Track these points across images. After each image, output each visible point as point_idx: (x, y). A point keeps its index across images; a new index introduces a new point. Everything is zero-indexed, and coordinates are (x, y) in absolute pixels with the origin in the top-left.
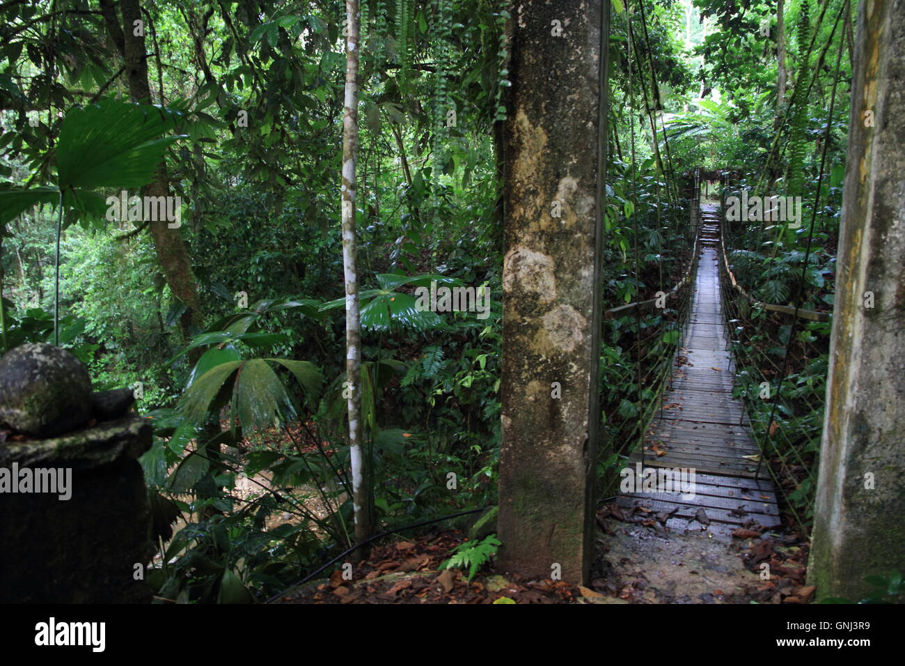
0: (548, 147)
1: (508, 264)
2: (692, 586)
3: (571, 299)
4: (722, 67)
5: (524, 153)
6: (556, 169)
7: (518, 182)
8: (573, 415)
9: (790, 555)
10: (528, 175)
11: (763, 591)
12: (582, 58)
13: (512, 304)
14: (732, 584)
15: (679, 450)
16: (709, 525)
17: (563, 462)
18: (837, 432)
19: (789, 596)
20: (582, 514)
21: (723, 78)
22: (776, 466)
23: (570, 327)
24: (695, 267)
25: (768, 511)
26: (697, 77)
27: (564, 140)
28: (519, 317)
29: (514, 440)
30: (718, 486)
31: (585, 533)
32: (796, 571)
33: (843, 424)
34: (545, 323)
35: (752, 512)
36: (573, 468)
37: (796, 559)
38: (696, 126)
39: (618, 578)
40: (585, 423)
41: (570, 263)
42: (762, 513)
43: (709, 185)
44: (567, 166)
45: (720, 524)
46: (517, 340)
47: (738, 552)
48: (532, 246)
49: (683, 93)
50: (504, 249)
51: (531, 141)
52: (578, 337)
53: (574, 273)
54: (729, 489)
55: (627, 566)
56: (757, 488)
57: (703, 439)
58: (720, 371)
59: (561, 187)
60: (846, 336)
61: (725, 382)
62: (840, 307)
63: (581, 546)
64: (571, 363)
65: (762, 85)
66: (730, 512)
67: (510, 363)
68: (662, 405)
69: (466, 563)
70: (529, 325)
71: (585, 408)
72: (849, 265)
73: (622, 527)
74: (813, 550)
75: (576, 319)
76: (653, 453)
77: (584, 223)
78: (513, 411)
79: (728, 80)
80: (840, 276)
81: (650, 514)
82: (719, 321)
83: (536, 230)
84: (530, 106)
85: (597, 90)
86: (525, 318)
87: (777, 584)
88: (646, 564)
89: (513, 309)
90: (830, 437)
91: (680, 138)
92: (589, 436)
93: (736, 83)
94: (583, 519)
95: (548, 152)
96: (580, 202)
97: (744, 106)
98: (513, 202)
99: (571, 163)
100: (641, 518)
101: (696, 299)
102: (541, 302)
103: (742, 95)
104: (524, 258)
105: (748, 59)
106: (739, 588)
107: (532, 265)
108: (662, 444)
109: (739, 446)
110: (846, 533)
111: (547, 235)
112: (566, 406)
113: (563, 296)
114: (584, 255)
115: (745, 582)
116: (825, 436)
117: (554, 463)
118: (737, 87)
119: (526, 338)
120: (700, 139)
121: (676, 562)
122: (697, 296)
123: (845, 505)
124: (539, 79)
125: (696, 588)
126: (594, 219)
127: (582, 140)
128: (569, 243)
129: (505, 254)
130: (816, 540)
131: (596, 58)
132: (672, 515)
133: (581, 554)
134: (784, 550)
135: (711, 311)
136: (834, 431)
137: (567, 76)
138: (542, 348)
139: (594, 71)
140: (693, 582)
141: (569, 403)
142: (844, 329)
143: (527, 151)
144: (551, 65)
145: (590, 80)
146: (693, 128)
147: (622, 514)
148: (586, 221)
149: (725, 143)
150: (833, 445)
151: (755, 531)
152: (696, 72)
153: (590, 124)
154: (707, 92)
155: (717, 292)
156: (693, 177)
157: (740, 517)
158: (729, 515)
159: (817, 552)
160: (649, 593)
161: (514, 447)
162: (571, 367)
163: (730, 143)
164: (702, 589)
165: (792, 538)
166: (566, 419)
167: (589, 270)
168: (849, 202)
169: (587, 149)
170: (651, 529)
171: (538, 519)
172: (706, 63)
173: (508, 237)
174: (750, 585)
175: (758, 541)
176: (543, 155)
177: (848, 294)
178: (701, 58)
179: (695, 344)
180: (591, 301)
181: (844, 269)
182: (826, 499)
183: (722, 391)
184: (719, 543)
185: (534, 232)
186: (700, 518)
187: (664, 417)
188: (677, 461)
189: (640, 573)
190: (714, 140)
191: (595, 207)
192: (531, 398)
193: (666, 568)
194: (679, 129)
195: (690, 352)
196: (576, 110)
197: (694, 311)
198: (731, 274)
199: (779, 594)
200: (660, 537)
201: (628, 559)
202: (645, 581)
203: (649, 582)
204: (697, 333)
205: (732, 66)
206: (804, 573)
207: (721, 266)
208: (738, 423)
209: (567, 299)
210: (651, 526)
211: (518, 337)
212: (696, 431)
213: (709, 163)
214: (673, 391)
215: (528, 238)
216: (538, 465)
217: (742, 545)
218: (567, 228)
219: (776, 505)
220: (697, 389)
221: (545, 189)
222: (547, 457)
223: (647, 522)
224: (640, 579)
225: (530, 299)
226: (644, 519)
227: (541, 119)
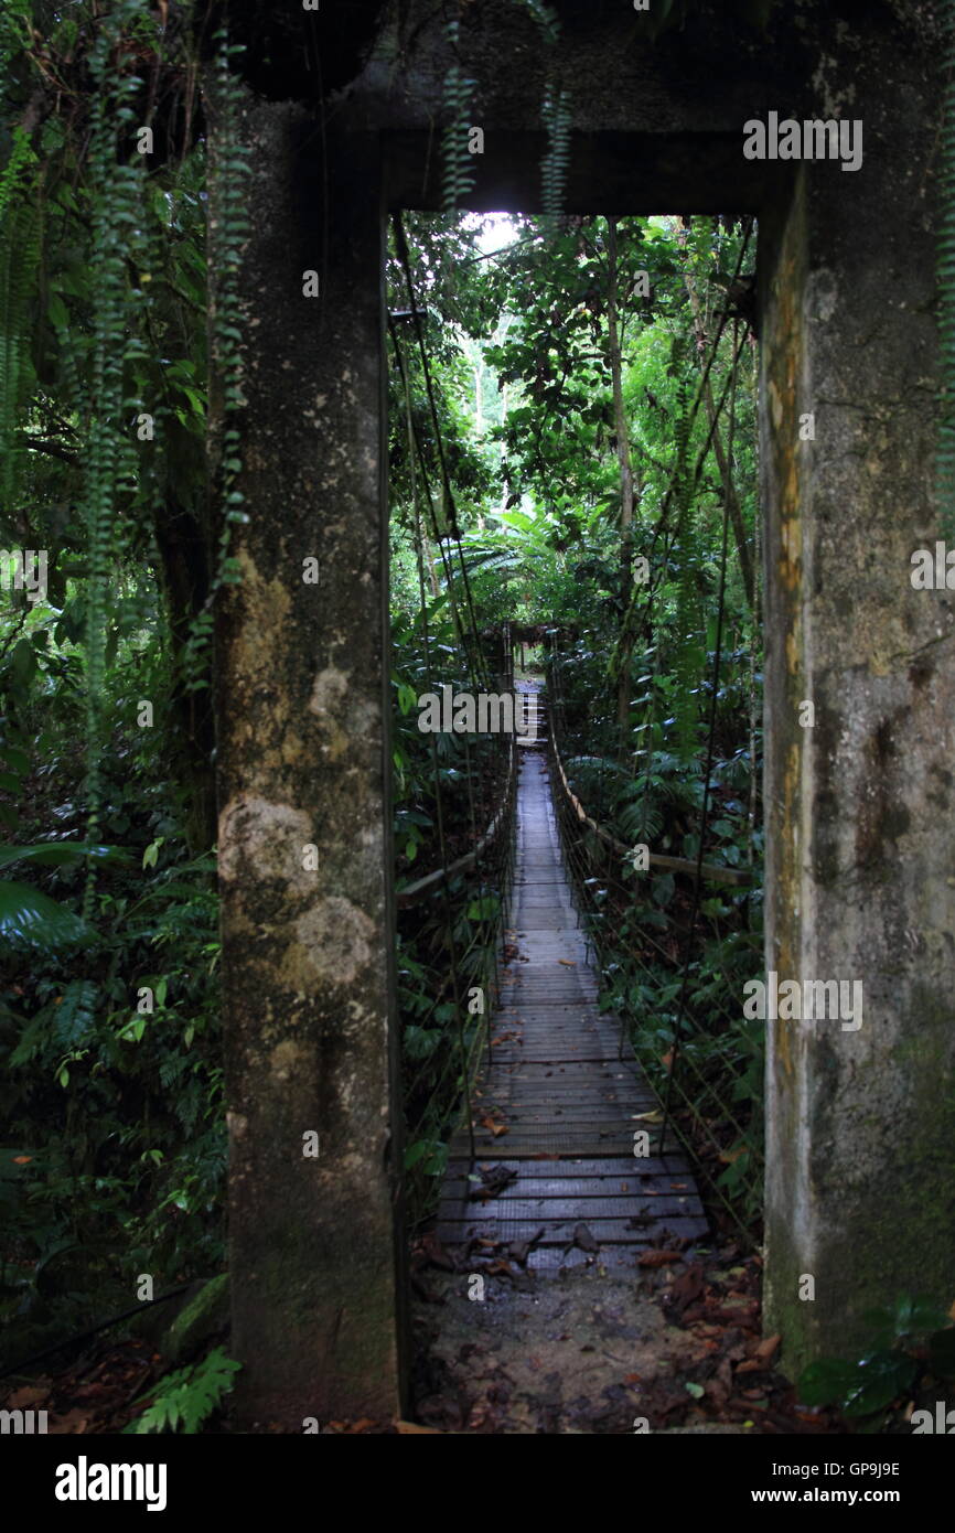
0: (293, 616)
1: (226, 828)
2: (587, 1376)
3: (345, 885)
4: (536, 461)
5: (250, 627)
6: (309, 655)
7: (241, 678)
8: (361, 1098)
9: (732, 1284)
10: (257, 666)
11: (701, 1361)
12: (348, 464)
13: (237, 902)
14: (652, 1357)
15: (530, 1120)
16: (597, 1252)
17: (350, 1188)
18: (789, 1071)
19: (744, 1360)
20: (390, 1281)
21: (537, 478)
22: (685, 1123)
23: (346, 938)
24: (515, 786)
25: (688, 1209)
26: (497, 476)
27: (321, 604)
28: (252, 925)
29: (255, 1157)
30: (602, 1178)
31: (398, 1314)
32: (746, 1311)
33: (797, 1058)
34: (300, 932)
35: (661, 1217)
36: (368, 1196)
37: (742, 1290)
38: (498, 553)
39: (461, 1387)
40: (384, 1110)
41: (341, 820)
42: (677, 1215)
43: (526, 648)
44: (327, 650)
45: (615, 1247)
46: (250, 968)
47: (652, 1295)
48: (269, 793)
49: (477, 500)
50: (218, 800)
51: (262, 605)
52: (362, 953)
53: (349, 839)
54: (622, 1180)
55: (473, 1360)
56: (663, 1171)
57: (565, 1093)
58: (573, 966)
59: (320, 686)
60: (788, 914)
61: (584, 985)
62: (776, 867)
63: (394, 1343)
64: (353, 1003)
65: (596, 490)
66: (628, 1222)
67: (239, 1012)
68: (489, 1039)
69: (174, 1422)
70: (271, 939)
71: (383, 1082)
72: (784, 801)
73: (455, 1285)
74: (769, 1271)
75: (357, 921)
76: (487, 1132)
77: (361, 749)
78: (250, 1101)
79: (545, 482)
80: (771, 818)
81: (498, 1248)
82: (560, 879)
83: (276, 765)
84: (259, 542)
85: (377, 519)
86: (263, 926)
87: (720, 1342)
88: (505, 1348)
89: (239, 911)
90: (778, 1080)
91: (474, 572)
92: (392, 1133)
93: (559, 487)
94: (393, 1290)
95: (294, 624)
96: (355, 711)
97: (572, 523)
98: (232, 714)
99: (334, 644)
100: (482, 1260)
101: (520, 842)
102: (291, 896)
103: (567, 505)
104: (257, 816)
105: (574, 450)
106: (663, 1364)
107: (271, 828)
108: (498, 1112)
109: (624, 1097)
110: (820, 1238)
111: (297, 772)
112: (348, 1081)
113: (330, 881)
114: (365, 806)
115: (672, 1350)
116: (771, 1078)
117: (332, 1192)
118: (560, 493)
119: (266, 964)
120: (506, 573)
121: (555, 1335)
122: (520, 836)
123: (815, 1193)
124: (274, 496)
125: (595, 1379)
126: (380, 742)
127: (352, 604)
128: (337, 786)
129: (221, 811)
130: (771, 1253)
131: (373, 464)
132: (535, 1244)
133: (394, 1358)
134: (721, 1277)
135: (546, 861)
136: (784, 1068)
137: (322, 492)
138: (297, 980)
139: (371, 486)
140: (588, 1368)
141: (353, 1077)
142: (785, 903)
143: (256, 622)
144: (295, 473)
145: (364, 500)
146: (494, 555)
147: (450, 1257)
148: (367, 747)
149: (547, 581)
150: (786, 1093)
151: (673, 1250)
152: (495, 467)
153: (366, 577)
154: (515, 500)
155: (552, 828)
156: (500, 636)
157: (645, 1229)
158: (628, 1229)
159: (777, 1275)
160: (519, 1406)
161: (256, 1171)
162: (353, 1009)
163: (554, 581)
164: (604, 1379)
165: (729, 1252)
166: (350, 1105)
167: (374, 833)
168: (774, 700)
169: (362, 620)
170: (504, 1279)
171: (309, 1305)
172: (511, 454)
173: (225, 779)
174: (680, 1352)
175: (679, 1268)
176: (285, 629)
177: (787, 847)
178: (503, 446)
179: (527, 921)
180: (382, 886)
181: (776, 806)
182: (782, 1184)
183: (582, 1002)
184: (620, 1284)
185: (273, 769)
186: (581, 1242)
187: (494, 1060)
188: (530, 1141)
189: (497, 1370)
190: (526, 577)
191: (380, 721)
192: (283, 1075)
193: (538, 1349)
194: (472, 558)
195: (521, 936)
196: (341, 551)
197: (519, 862)
198: (575, 799)
199: (727, 1361)
200: (523, 1291)
201: (472, 1347)
202: (507, 1383)
203: (514, 1384)
204: (529, 900)
205: (552, 461)
206: (759, 1311)
207: (555, 782)
208: (616, 1056)
209: (338, 886)
210: (503, 1273)
211: (251, 962)
212: (551, 1079)
213: (523, 613)
214: (502, 1009)
215: (261, 779)
216: (302, 1199)
217: (656, 1280)
218: (333, 758)
219: (698, 1198)
220: (541, 1003)
221: (291, 692)
222: (319, 1182)
223: (494, 1265)
224: (499, 1381)
225: (270, 891)
226: (489, 1261)
227: (279, 567)
